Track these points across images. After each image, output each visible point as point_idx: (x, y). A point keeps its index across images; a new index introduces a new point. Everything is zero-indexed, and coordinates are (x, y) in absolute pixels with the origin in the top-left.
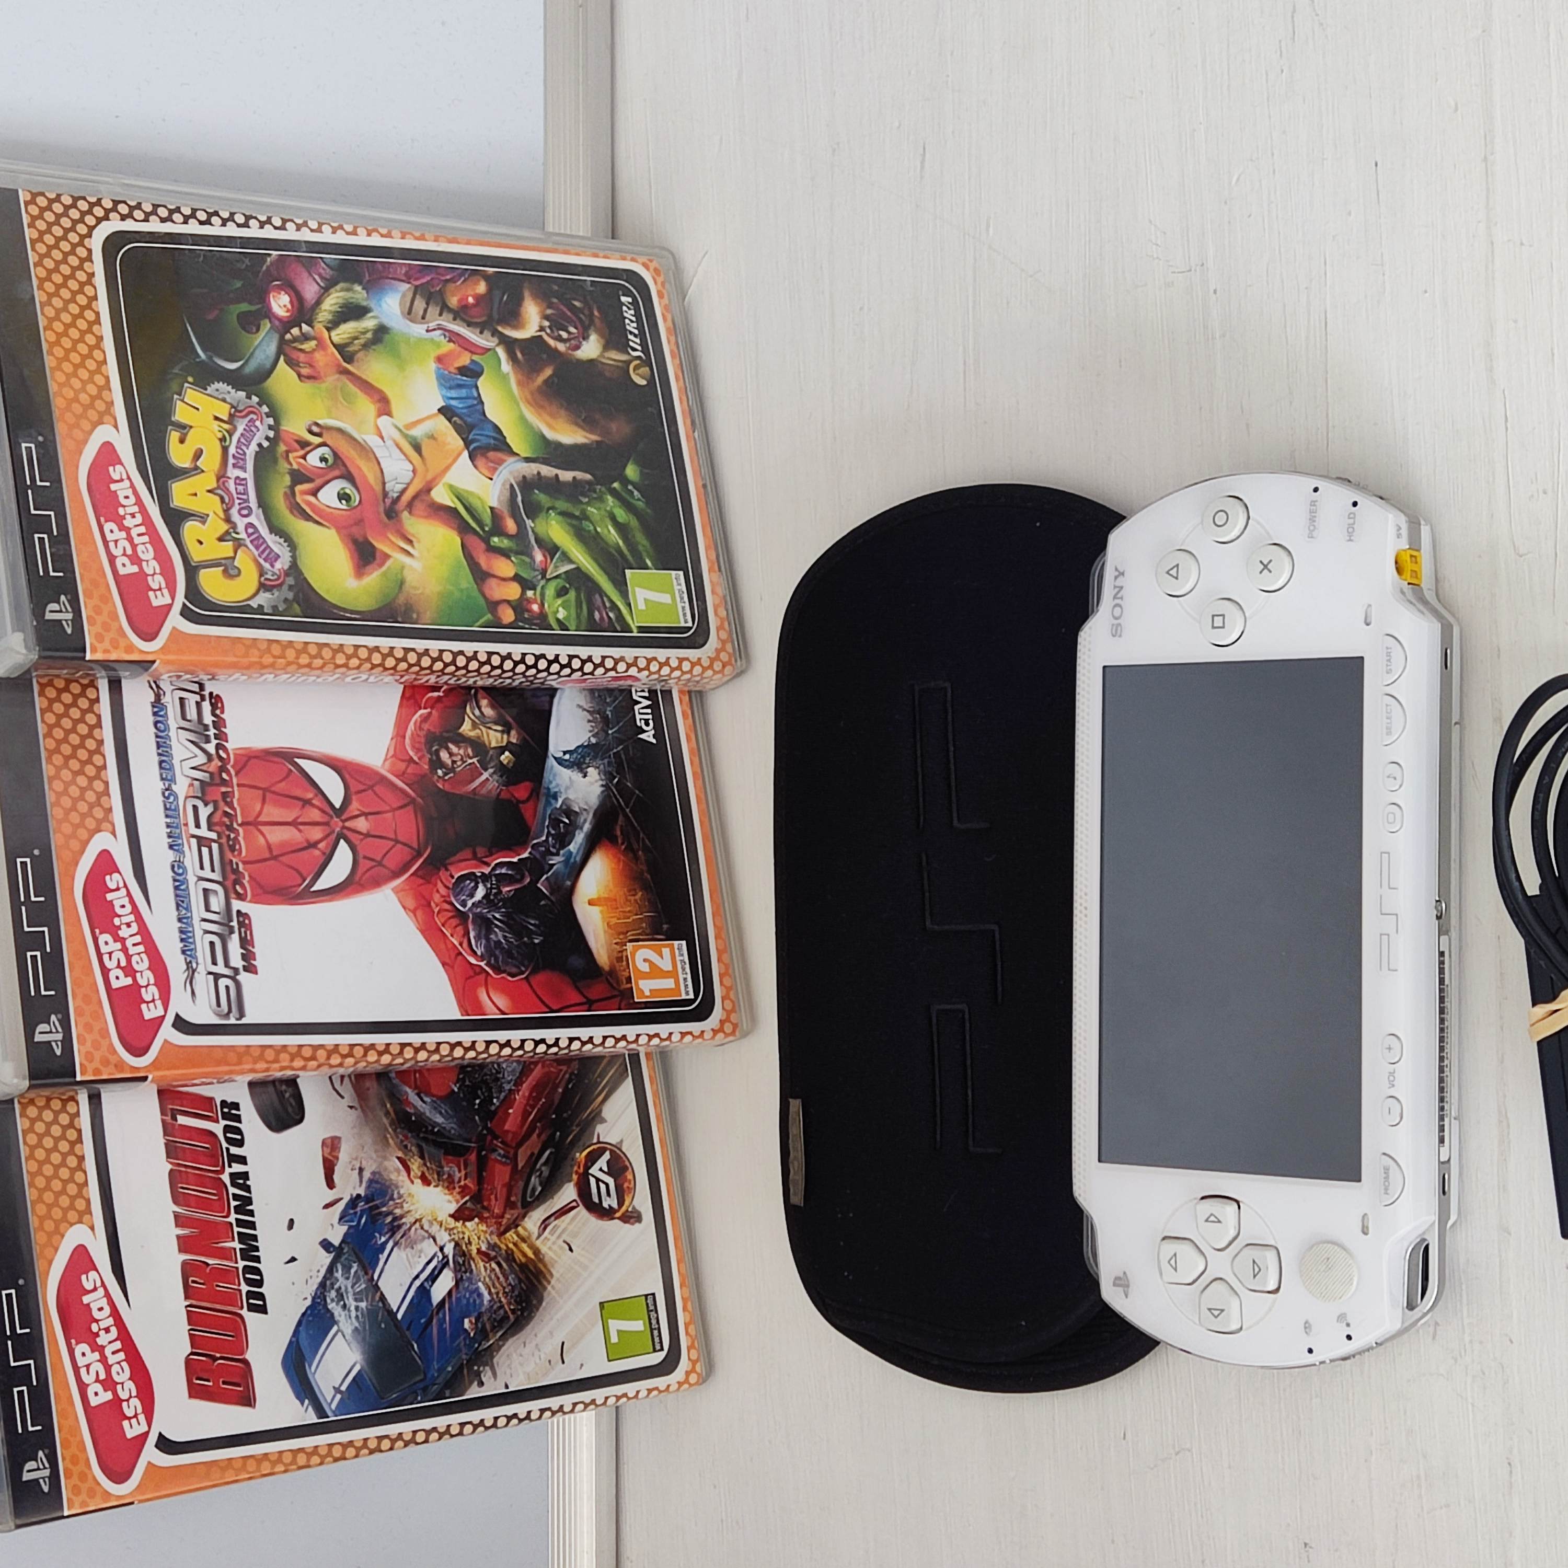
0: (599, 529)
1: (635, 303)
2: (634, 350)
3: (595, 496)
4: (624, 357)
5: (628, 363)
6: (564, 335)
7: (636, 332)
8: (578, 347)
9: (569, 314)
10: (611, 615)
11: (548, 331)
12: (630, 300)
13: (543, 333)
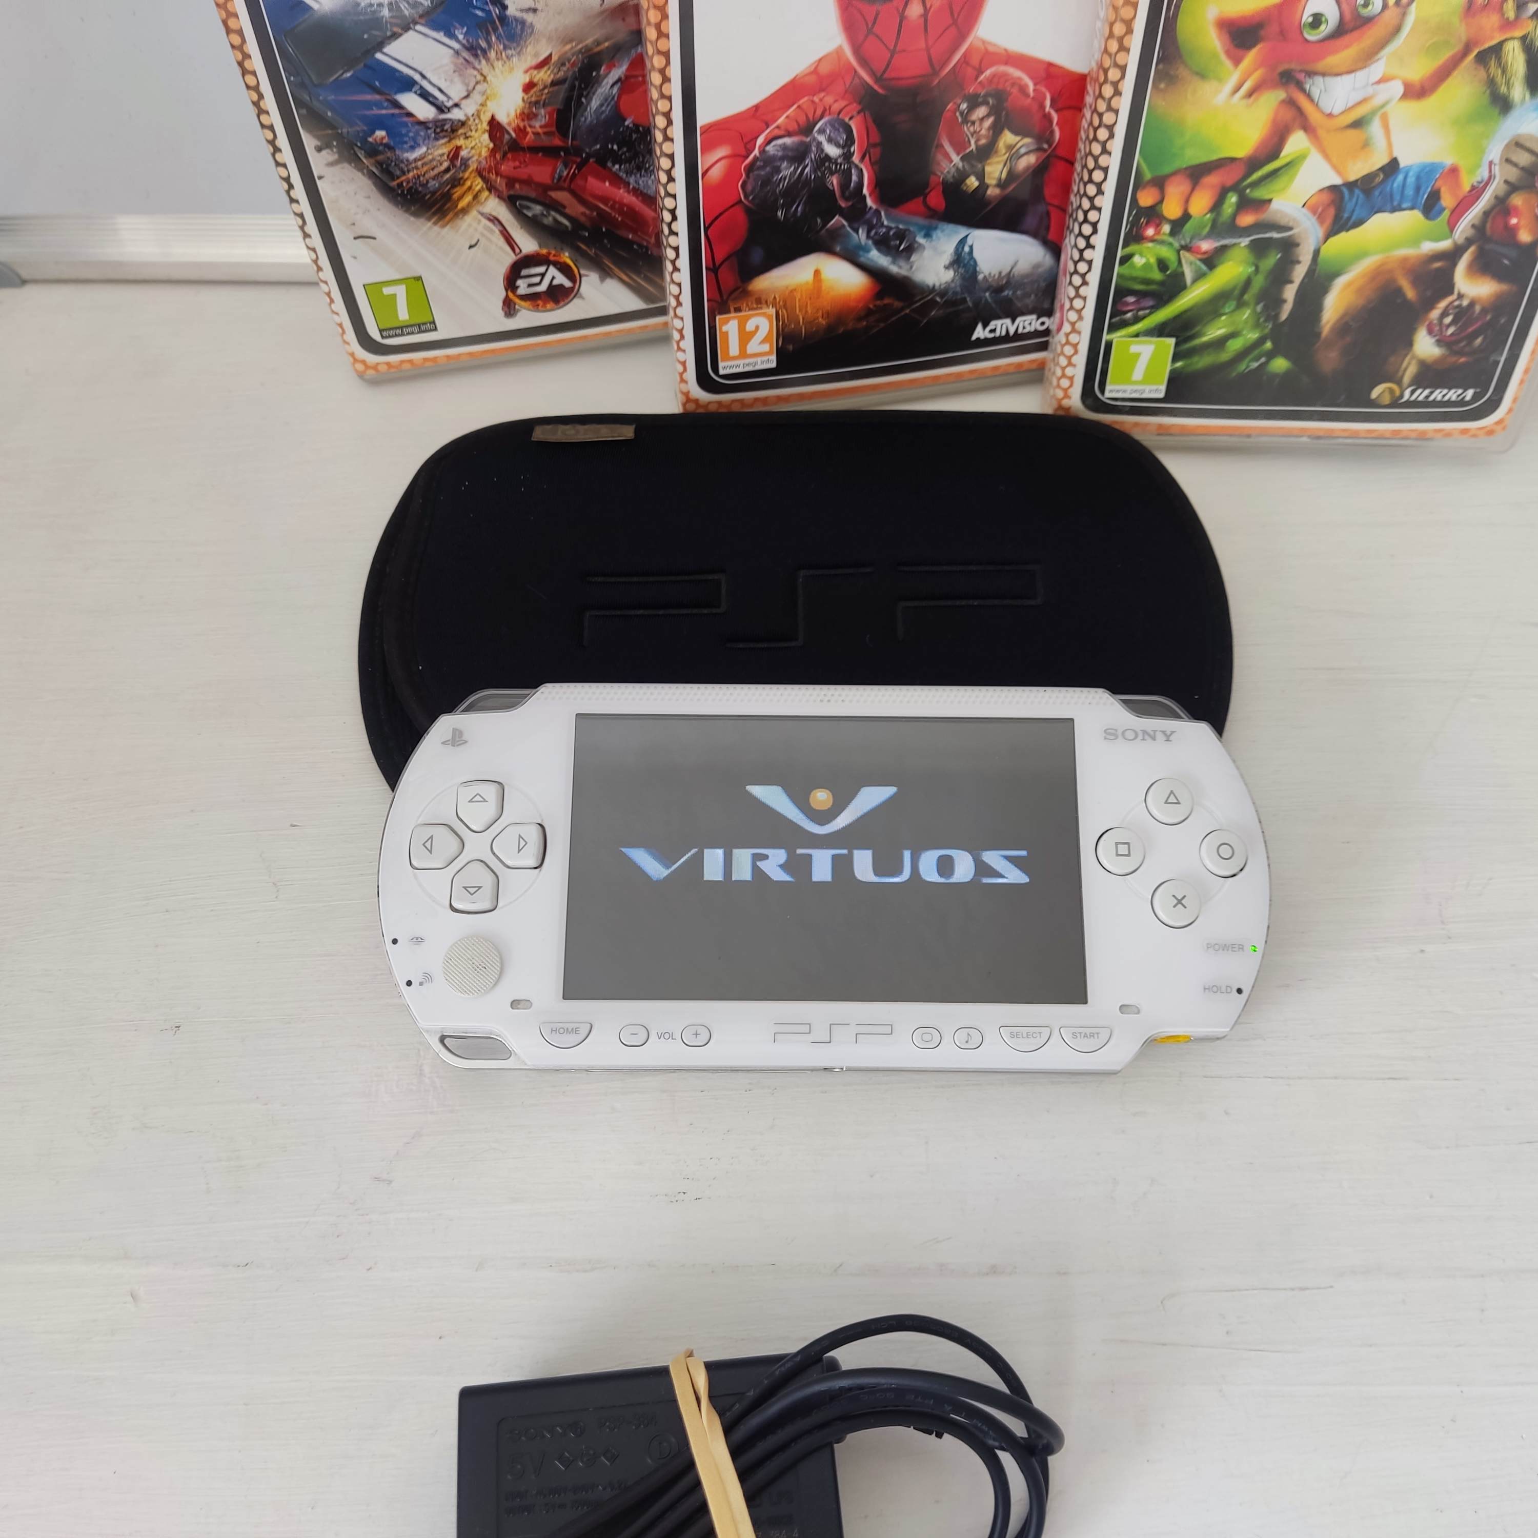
0: (1224, 318)
1: (1462, 403)
2: (1413, 392)
3: (1262, 320)
4: (1407, 379)
5: (1399, 383)
6: (1448, 320)
7: (1431, 398)
8: (1430, 332)
9: (1470, 330)
10: (1129, 315)
11: (1456, 303)
12: (1468, 398)
13: (1455, 296)
